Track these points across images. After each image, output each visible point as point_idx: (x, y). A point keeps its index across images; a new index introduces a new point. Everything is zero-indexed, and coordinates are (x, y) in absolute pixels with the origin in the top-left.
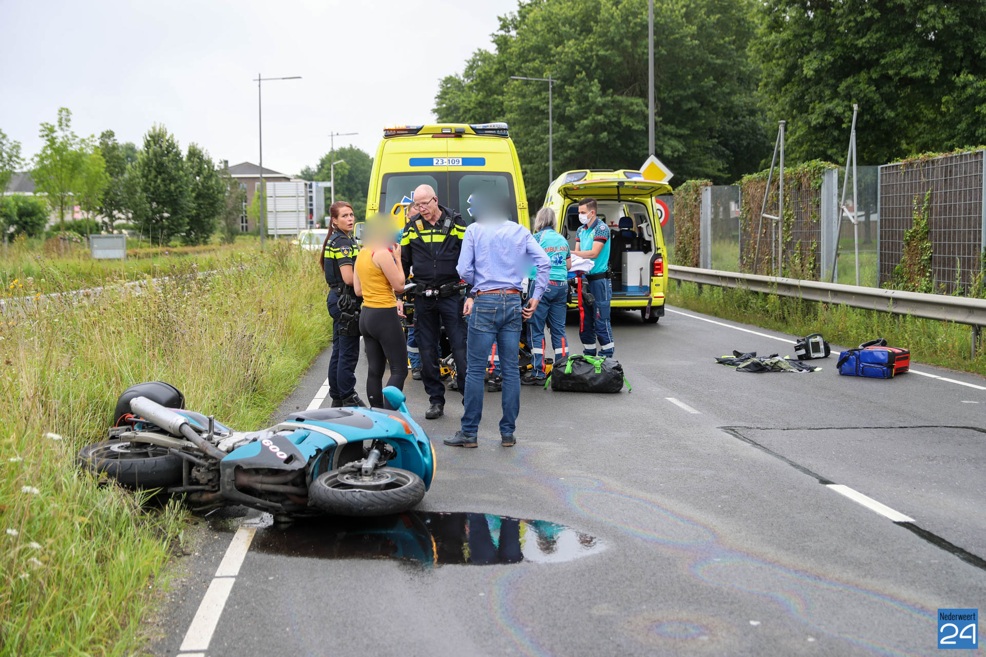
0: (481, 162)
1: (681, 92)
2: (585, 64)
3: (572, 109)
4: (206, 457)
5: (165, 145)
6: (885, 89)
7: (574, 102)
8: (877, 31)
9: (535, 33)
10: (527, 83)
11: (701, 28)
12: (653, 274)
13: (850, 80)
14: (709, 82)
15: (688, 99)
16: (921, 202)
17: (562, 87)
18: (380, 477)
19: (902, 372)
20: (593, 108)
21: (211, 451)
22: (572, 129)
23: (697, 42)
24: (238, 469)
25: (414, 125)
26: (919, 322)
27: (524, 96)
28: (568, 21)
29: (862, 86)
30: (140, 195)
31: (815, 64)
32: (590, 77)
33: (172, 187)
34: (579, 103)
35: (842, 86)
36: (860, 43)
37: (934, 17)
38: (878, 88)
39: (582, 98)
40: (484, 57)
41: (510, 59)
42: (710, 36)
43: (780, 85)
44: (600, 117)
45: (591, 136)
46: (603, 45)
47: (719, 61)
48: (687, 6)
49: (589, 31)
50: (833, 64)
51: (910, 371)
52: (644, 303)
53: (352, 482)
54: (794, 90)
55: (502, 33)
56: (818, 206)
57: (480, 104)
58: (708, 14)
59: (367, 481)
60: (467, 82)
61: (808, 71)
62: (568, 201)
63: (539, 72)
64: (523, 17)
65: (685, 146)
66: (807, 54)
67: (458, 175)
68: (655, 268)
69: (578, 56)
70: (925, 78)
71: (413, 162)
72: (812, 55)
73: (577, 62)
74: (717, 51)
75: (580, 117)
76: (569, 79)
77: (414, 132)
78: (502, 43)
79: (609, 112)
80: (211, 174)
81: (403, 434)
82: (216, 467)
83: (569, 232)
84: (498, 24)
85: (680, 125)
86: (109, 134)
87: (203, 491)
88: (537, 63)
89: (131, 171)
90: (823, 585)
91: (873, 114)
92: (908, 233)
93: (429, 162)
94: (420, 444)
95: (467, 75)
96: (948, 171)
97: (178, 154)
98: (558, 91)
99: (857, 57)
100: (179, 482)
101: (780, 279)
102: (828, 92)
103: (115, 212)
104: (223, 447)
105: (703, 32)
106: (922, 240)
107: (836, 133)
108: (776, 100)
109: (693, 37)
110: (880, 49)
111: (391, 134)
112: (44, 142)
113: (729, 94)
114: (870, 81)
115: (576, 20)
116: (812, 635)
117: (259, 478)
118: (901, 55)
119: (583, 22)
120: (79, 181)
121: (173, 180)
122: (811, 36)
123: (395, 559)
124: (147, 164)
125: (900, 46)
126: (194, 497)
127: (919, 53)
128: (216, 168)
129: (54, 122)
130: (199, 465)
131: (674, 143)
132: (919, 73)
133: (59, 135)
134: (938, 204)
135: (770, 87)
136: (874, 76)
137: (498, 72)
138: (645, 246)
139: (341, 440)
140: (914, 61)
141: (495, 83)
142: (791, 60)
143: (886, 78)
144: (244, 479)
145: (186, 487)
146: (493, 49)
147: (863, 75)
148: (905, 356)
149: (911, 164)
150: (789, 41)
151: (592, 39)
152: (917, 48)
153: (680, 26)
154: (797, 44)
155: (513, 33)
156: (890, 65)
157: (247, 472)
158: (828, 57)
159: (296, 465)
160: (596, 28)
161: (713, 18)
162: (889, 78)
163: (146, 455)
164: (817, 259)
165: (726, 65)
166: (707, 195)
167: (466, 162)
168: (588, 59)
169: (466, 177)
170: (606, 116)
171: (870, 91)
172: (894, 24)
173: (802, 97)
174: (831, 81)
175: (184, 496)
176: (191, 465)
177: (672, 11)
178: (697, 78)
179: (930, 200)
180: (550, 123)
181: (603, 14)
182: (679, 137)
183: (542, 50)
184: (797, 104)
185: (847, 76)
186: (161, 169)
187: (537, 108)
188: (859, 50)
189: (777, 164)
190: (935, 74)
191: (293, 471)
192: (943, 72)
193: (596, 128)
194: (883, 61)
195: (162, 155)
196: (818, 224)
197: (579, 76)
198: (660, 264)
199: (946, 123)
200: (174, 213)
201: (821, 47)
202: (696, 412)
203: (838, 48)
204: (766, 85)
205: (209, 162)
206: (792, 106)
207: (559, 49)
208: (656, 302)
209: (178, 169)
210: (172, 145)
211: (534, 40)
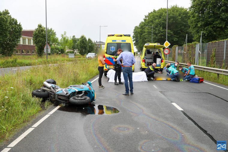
0: (125, 41)
1: (178, 29)
2: (160, 24)
3: (157, 32)
4: (54, 93)
5: (84, 38)
6: (214, 29)
7: (157, 31)
8: (213, 18)
9: (151, 18)
10: (149, 27)
11: (181, 17)
12: (161, 62)
13: (207, 27)
14: (183, 27)
15: (178, 30)
16: (214, 50)
17: (155, 28)
18: (82, 98)
19: (202, 82)
20: (161, 32)
21: (54, 92)
22: (157, 36)
23: (180, 20)
24: (58, 95)
25: (113, 34)
26: (208, 73)
27: (148, 30)
28: (157, 16)
29: (209, 28)
30: (79, 47)
31: (200, 24)
32: (160, 26)
33: (85, 45)
34: (158, 31)
35: (206, 28)
36: (209, 20)
37: (224, 15)
38: (212, 29)
39: (159, 30)
40: (142, 23)
41: (146, 23)
42: (183, 19)
43: (194, 28)
44: (162, 34)
45: (160, 37)
46: (163, 20)
47: (185, 23)
48: (179, 13)
49: (161, 18)
50: (204, 24)
51: (204, 82)
52: (159, 68)
53: (77, 98)
54: (197, 29)
55: (145, 18)
56: (195, 50)
57: (141, 31)
58: (183, 15)
59: (80, 98)
60: (139, 27)
61: (199, 25)
62: (146, 49)
63: (151, 25)
64: (149, 15)
65: (178, 39)
66: (199, 22)
67: (120, 43)
68: (162, 61)
69: (158, 22)
70: (222, 27)
71: (113, 41)
72: (200, 22)
73: (158, 24)
74: (185, 22)
75: (158, 33)
76: (157, 27)
77: (113, 35)
78: (145, 20)
79: (164, 33)
80: (92, 43)
81: (89, 90)
82: (55, 94)
83: (147, 54)
84: (145, 17)
85: (177, 35)
86: (74, 36)
87: (53, 99)
88: (151, 24)
89: (78, 42)
90: (157, 122)
91: (211, 34)
92: (211, 56)
93: (116, 41)
94: (92, 92)
95: (139, 26)
96: (219, 44)
97: (86, 40)
98: (154, 29)
99: (208, 23)
100: (49, 97)
101: (185, 64)
102: (203, 29)
103: (75, 50)
104: (56, 91)
105: (182, 18)
106: (214, 57)
107: (204, 37)
108: (193, 31)
109: (180, 19)
110: (213, 21)
111: (109, 36)
112: (61, 37)
113: (187, 29)
114: (211, 27)
115: (158, 16)
116: (147, 131)
117: (62, 97)
118: (217, 22)
119: (160, 16)
120: (68, 44)
121: (85, 44)
122: (200, 19)
123: (81, 112)
124: (81, 41)
125: (217, 21)
126: (52, 100)
127: (221, 22)
128: (93, 42)
129: (63, 34)
130: (52, 94)
131: (176, 38)
132: (221, 26)
133: (64, 36)
134: (217, 50)
135: (192, 28)
136: (212, 26)
137: (144, 25)
138: (160, 57)
139: (77, 91)
140: (220, 23)
141: (144, 27)
142: (196, 23)
143: (214, 27)
144: (59, 97)
145: (50, 98)
146: (143, 21)
147: (210, 26)
148: (203, 79)
149: (212, 43)
150: (196, 20)
151: (161, 19)
152: (220, 21)
153: (178, 17)
154: (197, 20)
155: (147, 18)
156: (215, 24)
157: (60, 96)
158: (203, 23)
159: (68, 95)
160: (162, 17)
161: (184, 15)
162: (215, 27)
163: (45, 92)
164: (195, 61)
165: (186, 24)
166: (177, 48)
167: (122, 41)
168: (160, 23)
169: (122, 44)
170: (163, 33)
171: (211, 29)
172: (216, 16)
173: (198, 30)
174: (203, 27)
175: (50, 99)
176: (51, 94)
177: (176, 14)
178: (181, 27)
179: (215, 50)
180: (152, 34)
181: (163, 15)
182: (177, 37)
183: (152, 21)
184: (197, 31)
185: (206, 26)
186: (83, 42)
187: (150, 32)
188: (209, 21)
189: (186, 44)
190: (223, 26)
191: (67, 96)
192: (225, 26)
193: (161, 36)
194: (214, 24)
195: (84, 40)
196: (195, 54)
197: (158, 26)
198: (163, 61)
199: (226, 35)
200: (85, 50)
201: (202, 21)
202: (157, 88)
203: (205, 21)
204: (191, 28)
205: (92, 41)
206: (196, 32)
207: (155, 21)
208: (162, 68)
209: (86, 42)
210: (85, 38)
211: (150, 19)
